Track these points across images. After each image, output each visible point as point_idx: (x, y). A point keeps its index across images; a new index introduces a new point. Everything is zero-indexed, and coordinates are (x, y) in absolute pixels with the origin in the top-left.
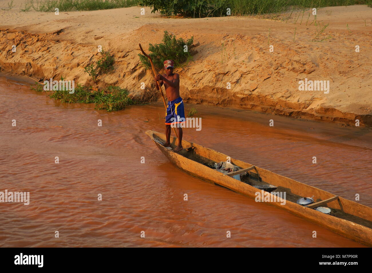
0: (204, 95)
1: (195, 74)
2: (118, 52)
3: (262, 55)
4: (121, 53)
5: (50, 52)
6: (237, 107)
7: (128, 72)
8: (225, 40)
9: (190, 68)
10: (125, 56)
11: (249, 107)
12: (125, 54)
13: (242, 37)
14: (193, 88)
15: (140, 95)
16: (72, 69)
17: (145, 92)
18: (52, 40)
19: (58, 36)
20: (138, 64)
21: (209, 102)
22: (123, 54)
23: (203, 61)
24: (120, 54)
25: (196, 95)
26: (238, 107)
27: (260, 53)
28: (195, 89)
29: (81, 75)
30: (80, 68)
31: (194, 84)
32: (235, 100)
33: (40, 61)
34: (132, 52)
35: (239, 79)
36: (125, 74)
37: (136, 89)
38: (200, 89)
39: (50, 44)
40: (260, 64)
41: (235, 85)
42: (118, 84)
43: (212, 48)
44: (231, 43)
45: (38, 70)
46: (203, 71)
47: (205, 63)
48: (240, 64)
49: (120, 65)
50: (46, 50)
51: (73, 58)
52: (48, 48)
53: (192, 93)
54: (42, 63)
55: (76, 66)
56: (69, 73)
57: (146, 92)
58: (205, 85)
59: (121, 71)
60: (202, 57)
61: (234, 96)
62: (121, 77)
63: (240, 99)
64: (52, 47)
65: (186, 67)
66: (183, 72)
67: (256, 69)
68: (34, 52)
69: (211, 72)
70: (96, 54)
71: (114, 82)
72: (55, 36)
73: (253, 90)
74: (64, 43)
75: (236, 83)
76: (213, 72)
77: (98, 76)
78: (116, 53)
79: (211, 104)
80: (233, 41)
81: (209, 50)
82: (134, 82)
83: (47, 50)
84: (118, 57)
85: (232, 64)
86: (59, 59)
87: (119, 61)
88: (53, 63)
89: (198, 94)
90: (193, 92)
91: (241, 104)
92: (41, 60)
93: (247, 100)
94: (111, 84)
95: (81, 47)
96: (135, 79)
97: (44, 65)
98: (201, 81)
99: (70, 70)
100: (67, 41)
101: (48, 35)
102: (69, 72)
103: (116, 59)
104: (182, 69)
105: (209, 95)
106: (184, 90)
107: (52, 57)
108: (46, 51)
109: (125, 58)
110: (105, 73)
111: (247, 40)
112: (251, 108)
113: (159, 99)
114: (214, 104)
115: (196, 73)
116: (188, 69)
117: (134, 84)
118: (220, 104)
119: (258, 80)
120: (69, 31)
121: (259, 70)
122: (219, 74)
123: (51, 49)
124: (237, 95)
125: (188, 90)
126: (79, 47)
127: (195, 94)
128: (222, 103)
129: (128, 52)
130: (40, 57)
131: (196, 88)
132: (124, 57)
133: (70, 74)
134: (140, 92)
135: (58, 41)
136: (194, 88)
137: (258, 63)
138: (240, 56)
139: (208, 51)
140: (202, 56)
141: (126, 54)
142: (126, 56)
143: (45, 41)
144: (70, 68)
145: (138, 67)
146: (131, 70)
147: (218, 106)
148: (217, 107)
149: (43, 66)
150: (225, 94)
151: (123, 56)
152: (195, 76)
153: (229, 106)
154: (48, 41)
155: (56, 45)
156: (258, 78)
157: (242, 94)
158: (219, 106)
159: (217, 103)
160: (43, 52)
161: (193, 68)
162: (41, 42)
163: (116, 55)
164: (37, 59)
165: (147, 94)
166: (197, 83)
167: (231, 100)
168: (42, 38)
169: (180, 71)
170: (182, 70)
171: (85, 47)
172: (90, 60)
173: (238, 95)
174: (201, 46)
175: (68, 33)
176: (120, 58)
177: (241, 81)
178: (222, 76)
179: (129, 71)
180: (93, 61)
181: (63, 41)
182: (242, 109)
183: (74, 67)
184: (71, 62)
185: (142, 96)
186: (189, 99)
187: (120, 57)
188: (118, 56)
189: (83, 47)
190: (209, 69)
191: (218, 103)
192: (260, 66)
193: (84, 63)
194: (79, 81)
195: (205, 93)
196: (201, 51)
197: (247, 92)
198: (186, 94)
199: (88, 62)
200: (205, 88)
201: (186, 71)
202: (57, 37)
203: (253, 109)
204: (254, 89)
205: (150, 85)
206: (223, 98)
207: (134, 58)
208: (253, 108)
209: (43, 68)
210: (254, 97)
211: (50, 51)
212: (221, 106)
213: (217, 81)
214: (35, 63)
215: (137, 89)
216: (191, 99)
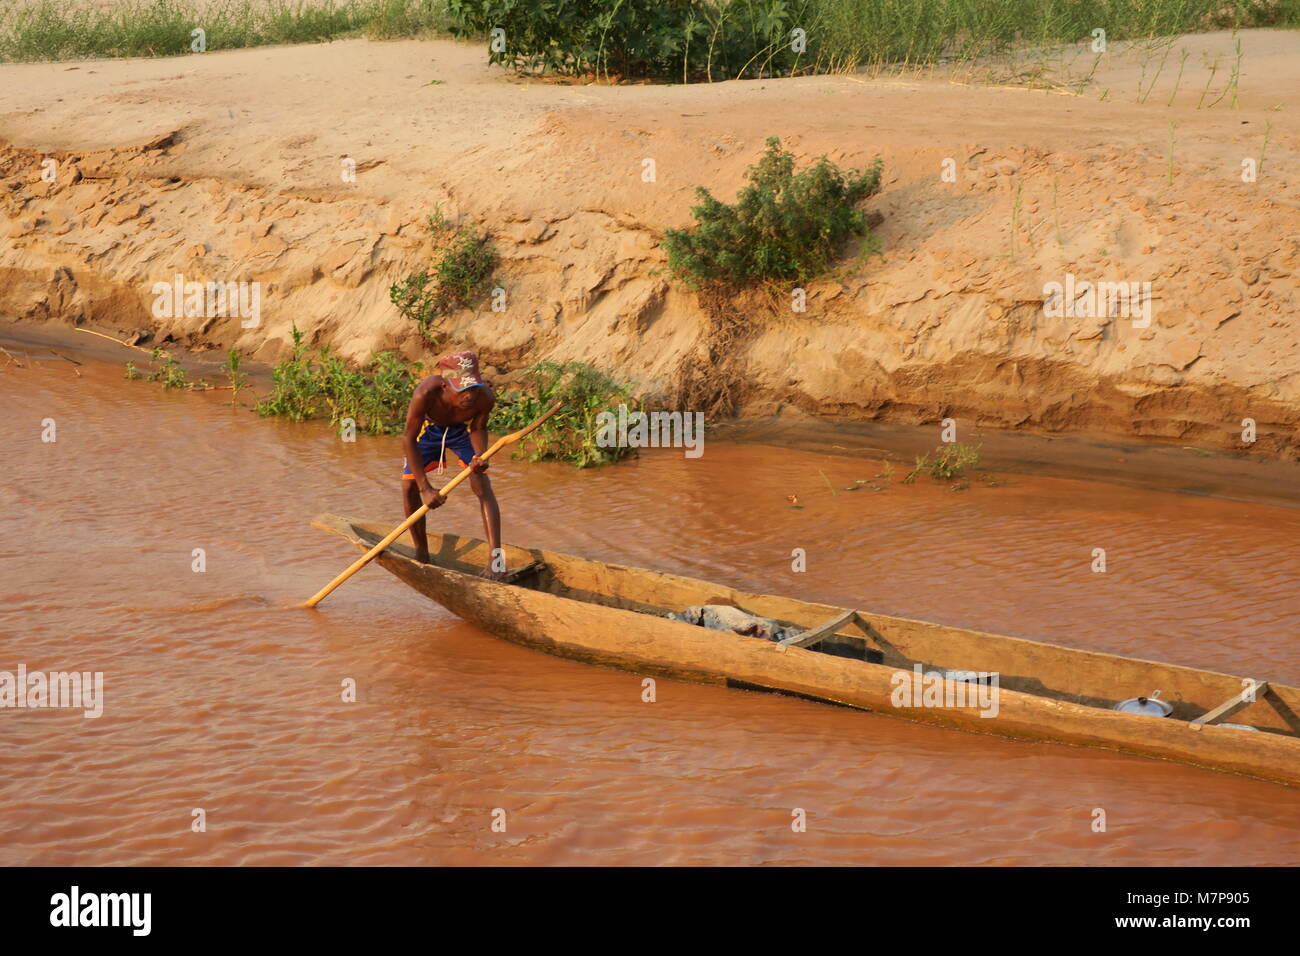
0: (957, 389)
1: (899, 305)
2: (509, 221)
3: (1170, 226)
4: (524, 226)
5: (153, 226)
6: (1114, 434)
7: (577, 300)
8: (981, 169)
9: (869, 280)
10: (545, 237)
11: (1170, 431)
12: (543, 229)
13: (1043, 157)
14: (905, 360)
15: (664, 393)
16: (289, 290)
17: (688, 383)
18: (147, 177)
19: (168, 159)
20: (612, 270)
21: (983, 417)
22: (534, 229)
23: (919, 255)
24: (519, 232)
25: (922, 387)
26: (1119, 435)
27: (1153, 217)
28: (918, 367)
29: (347, 314)
30: (325, 287)
31: (906, 344)
32: (1106, 408)
33: (120, 263)
34: (571, 220)
35: (1106, 322)
36: (561, 310)
37: (637, 368)
38: (938, 366)
39: (143, 193)
40: (1178, 260)
41: (1099, 345)
42: (537, 349)
43: (936, 204)
44: (1011, 180)
45: (116, 298)
46: (932, 296)
47: (928, 261)
48: (1092, 266)
49: (523, 273)
50: (132, 218)
51: (283, 247)
52: (143, 209)
53: (903, 382)
54: (137, 271)
55: (306, 280)
56: (281, 307)
57: (692, 381)
58: (960, 348)
59: (538, 297)
60: (908, 237)
61: (1099, 390)
62: (547, 324)
63: (1133, 403)
64: (155, 203)
65: (851, 280)
66: (846, 298)
67: (1168, 281)
68: (81, 226)
69: (971, 299)
70: (395, 230)
71: (520, 343)
72: (156, 162)
73: (1187, 367)
74: (206, 187)
75: (1102, 339)
76: (983, 295)
77: (436, 322)
78: (502, 226)
79: (993, 425)
80: (1013, 173)
81: (928, 208)
82: (620, 340)
83: (139, 215)
84: (512, 242)
85: (1058, 265)
86: (214, 253)
87: (522, 259)
88: (191, 267)
89: (930, 386)
90: (908, 378)
91: (1134, 423)
92: (125, 257)
93: (1163, 405)
94: (506, 353)
95: (302, 202)
96: (624, 329)
97: (147, 277)
98: (937, 334)
99: (280, 296)
100: (219, 179)
101: (123, 157)
102: (278, 304)
103: (505, 250)
104: (839, 288)
105: (985, 388)
106: (866, 371)
107: (177, 244)
108: (137, 221)
109: (545, 245)
110: (464, 305)
111: (1072, 170)
112: (1180, 437)
113: (745, 409)
114: (1007, 422)
115: (904, 303)
116: (864, 286)
117: (624, 350)
118: (1034, 424)
119: (1192, 325)
120: (204, 139)
121: (1185, 288)
122: (1019, 304)
123: (154, 212)
124: (1118, 387)
125: (882, 369)
126: (294, 203)
127: (918, 384)
128: (1045, 418)
129: (553, 222)
130: (117, 246)
131: (919, 363)
132: (539, 241)
133: (283, 311)
134: (663, 382)
135: (175, 180)
136: (912, 362)
137: (1168, 260)
138: (1072, 233)
139: (922, 214)
140: (907, 234)
141: (546, 230)
142: (549, 238)
143: (115, 181)
144: (281, 289)
145: (614, 283)
146: (589, 295)
147: (1024, 432)
148: (1021, 435)
149: (142, 281)
150: (1055, 382)
151: (536, 237)
152: (901, 314)
153: (1073, 430)
154: (131, 182)
155: (172, 195)
156: (1191, 317)
157: (1140, 382)
158: (1028, 429)
159: (1022, 420)
160: (121, 223)
161: (881, 280)
162: (96, 186)
163: (502, 234)
164: (106, 252)
165: (698, 389)
166: (919, 341)
167: (1087, 407)
168: (98, 169)
169: (835, 295)
170: (841, 293)
171: (320, 201)
172: (374, 254)
173: (1124, 388)
174: (889, 194)
175: (204, 148)
176: (522, 247)
177: (1115, 330)
178: (1032, 314)
179: (580, 297)
180: (388, 260)
181: (198, 178)
182: (1134, 441)
183: (298, 283)
184: (280, 265)
185: (676, 396)
186: (887, 404)
187: (523, 242)
188: (511, 238)
189: (311, 201)
190: (957, 287)
191: (1025, 422)
192: (1182, 269)
193: (348, 267)
194: (340, 342)
195: (961, 382)
196: (892, 214)
197: (1162, 376)
198: (873, 385)
199: (364, 264)
200: (962, 364)
201: (856, 295)
202: (167, 162)
203: (1189, 440)
204: (1191, 361)
205: (703, 352)
206: (1048, 401)
207: (584, 246)
208: (1188, 435)
209: (141, 288)
210: (1193, 393)
211: (152, 221)
212: (1036, 431)
213: (1015, 330)
214: (97, 268)
215: (642, 371)
216: (896, 405)
